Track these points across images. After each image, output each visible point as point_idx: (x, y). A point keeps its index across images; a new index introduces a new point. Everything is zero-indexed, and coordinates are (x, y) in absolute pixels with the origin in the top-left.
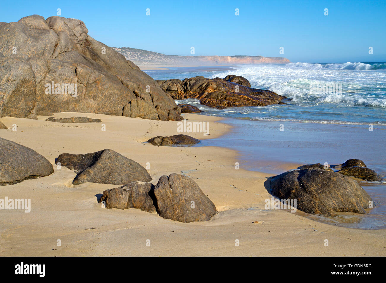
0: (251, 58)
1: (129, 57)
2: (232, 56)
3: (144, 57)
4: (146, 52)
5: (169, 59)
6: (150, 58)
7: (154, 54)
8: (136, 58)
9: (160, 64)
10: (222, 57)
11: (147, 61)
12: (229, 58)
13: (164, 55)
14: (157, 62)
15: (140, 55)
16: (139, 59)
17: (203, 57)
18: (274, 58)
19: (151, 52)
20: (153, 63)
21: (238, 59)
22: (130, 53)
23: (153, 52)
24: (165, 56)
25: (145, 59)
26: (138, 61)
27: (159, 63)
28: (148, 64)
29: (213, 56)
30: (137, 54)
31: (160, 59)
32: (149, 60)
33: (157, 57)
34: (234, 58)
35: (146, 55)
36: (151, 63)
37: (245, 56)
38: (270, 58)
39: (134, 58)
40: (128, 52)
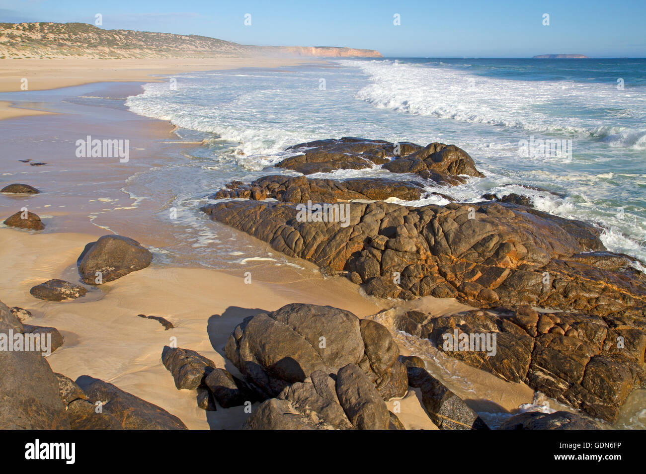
0: (338, 49)
1: (199, 47)
2: (316, 47)
3: (216, 46)
4: (218, 41)
5: (245, 50)
6: (223, 48)
7: (228, 43)
8: (207, 48)
9: (236, 56)
10: (305, 47)
11: (220, 53)
12: (314, 49)
13: (239, 45)
14: (232, 53)
15: (212, 44)
16: (210, 50)
17: (284, 47)
18: (363, 50)
19: (224, 41)
20: (228, 56)
21: (324, 50)
22: (199, 42)
23: (226, 41)
24: (241, 46)
25: (218, 50)
26: (210, 53)
27: (234, 56)
28: (221, 57)
29: (295, 47)
30: (208, 43)
31: (234, 49)
32: (222, 51)
33: (231, 47)
34: (319, 49)
35: (219, 45)
36: (225, 56)
37: (331, 47)
38: (359, 50)
39: (204, 48)
40: (197, 41)
